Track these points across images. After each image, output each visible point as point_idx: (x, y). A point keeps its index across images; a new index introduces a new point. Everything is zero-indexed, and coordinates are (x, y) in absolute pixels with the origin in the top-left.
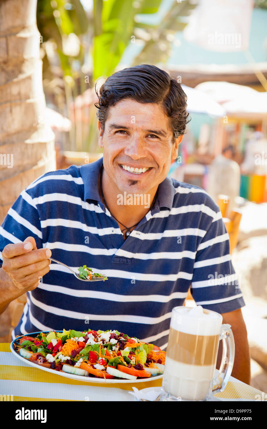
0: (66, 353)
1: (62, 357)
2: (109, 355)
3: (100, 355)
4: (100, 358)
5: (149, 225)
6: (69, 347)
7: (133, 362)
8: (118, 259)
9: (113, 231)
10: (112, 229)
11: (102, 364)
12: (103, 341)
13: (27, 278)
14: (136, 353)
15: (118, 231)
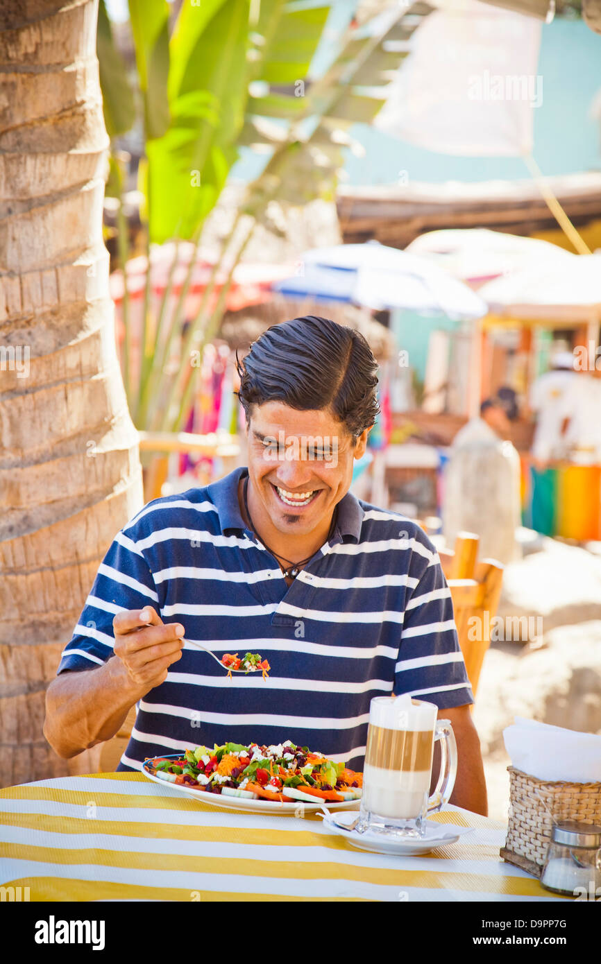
0: (224, 772)
1: (219, 777)
2: (285, 774)
3: (271, 773)
4: (272, 778)
5: (325, 564)
6: (227, 764)
7: (317, 782)
8: (281, 620)
9: (269, 575)
10: (269, 571)
11: (275, 786)
12: (275, 756)
13: (147, 666)
14: (321, 771)
15: (277, 574)
